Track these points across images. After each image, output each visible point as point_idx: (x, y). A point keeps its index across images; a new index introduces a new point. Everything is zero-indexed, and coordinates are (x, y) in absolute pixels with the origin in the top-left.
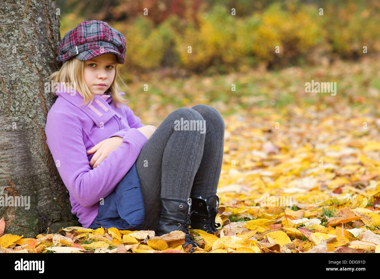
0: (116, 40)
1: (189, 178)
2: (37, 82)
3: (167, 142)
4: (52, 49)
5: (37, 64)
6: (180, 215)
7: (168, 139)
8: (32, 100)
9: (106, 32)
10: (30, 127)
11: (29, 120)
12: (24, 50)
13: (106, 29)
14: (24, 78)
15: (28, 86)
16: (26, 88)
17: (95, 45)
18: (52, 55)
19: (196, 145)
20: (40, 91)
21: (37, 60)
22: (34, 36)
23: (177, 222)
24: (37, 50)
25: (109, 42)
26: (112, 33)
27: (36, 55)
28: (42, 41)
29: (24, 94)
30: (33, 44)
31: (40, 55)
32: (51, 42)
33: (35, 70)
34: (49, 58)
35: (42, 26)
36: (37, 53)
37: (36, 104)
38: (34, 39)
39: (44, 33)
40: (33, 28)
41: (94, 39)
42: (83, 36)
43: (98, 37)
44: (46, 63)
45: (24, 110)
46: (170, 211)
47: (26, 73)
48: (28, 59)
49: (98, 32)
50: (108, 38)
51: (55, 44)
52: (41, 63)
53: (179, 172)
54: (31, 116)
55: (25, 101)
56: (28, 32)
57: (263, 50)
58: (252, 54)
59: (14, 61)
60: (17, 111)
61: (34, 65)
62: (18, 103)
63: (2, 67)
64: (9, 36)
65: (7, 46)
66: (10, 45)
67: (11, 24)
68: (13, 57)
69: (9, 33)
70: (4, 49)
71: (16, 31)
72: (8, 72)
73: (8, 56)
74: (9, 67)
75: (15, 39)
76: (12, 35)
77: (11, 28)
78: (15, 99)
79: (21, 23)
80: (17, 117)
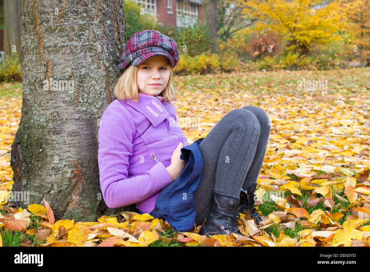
0: (165, 45)
1: (241, 177)
2: (104, 77)
3: (225, 141)
4: (118, 49)
5: (104, 61)
6: (230, 210)
7: (227, 138)
8: (98, 93)
9: (156, 38)
10: (97, 116)
11: (95, 110)
12: (93, 48)
13: (155, 36)
14: (92, 73)
15: (96, 80)
16: (94, 82)
17: (145, 50)
18: (118, 54)
19: (252, 146)
20: (106, 85)
21: (105, 58)
22: (103, 36)
23: (227, 217)
24: (105, 49)
25: (159, 47)
26: (162, 39)
27: (104, 53)
28: (110, 41)
29: (92, 88)
30: (102, 44)
31: (107, 54)
32: (118, 43)
33: (102, 67)
34: (115, 56)
35: (111, 28)
36: (105, 51)
37: (102, 96)
38: (103, 39)
39: (111, 35)
40: (102, 30)
41: (144, 45)
42: (135, 44)
43: (148, 44)
44: (112, 61)
45: (92, 102)
46: (221, 206)
47: (95, 69)
48: (97, 56)
49: (148, 39)
50: (157, 43)
51: (121, 45)
52: (108, 60)
53: (232, 170)
54: (97, 106)
55: (93, 93)
56: (98, 33)
57: (199, 68)
58: (196, 69)
59: (84, 57)
60: (85, 102)
61: (101, 62)
62: (87, 95)
63: (73, 63)
64: (80, 35)
65: (79, 45)
66: (81, 43)
67: (83, 24)
68: (83, 54)
69: (80, 33)
70: (75, 47)
71: (87, 31)
72: (78, 67)
73: (79, 53)
74: (80, 63)
75: (86, 38)
76: (83, 35)
77: (82, 28)
78: (84, 91)
79: (92, 24)
80: (85, 108)
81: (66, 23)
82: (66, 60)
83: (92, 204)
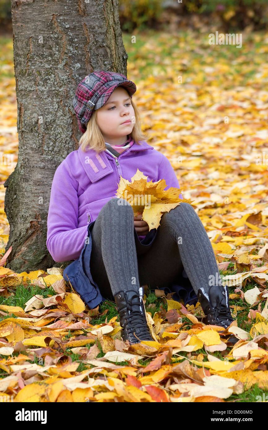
2: (69, 125)
5: (70, 108)
8: (64, 142)
12: (59, 93)
14: (58, 120)
15: (62, 128)
16: (60, 130)
20: (72, 134)
22: (70, 81)
29: (59, 136)
30: (68, 89)
33: (68, 114)
38: (69, 84)
40: (68, 74)
42: (87, 89)
47: (61, 116)
48: (62, 103)
55: (59, 141)
56: (63, 78)
59: (51, 103)
60: (50, 151)
61: (67, 108)
62: (52, 143)
63: (39, 109)
64: (46, 80)
65: (45, 89)
66: (47, 88)
67: (49, 68)
68: (50, 99)
69: (46, 77)
70: (42, 92)
71: (53, 76)
72: (45, 113)
73: (45, 99)
74: (46, 109)
75: (52, 83)
76: (49, 79)
77: (48, 72)
78: (50, 139)
79: (57, 69)
80: (51, 157)
81: (33, 67)
82: (34, 106)
83: (34, 257)
